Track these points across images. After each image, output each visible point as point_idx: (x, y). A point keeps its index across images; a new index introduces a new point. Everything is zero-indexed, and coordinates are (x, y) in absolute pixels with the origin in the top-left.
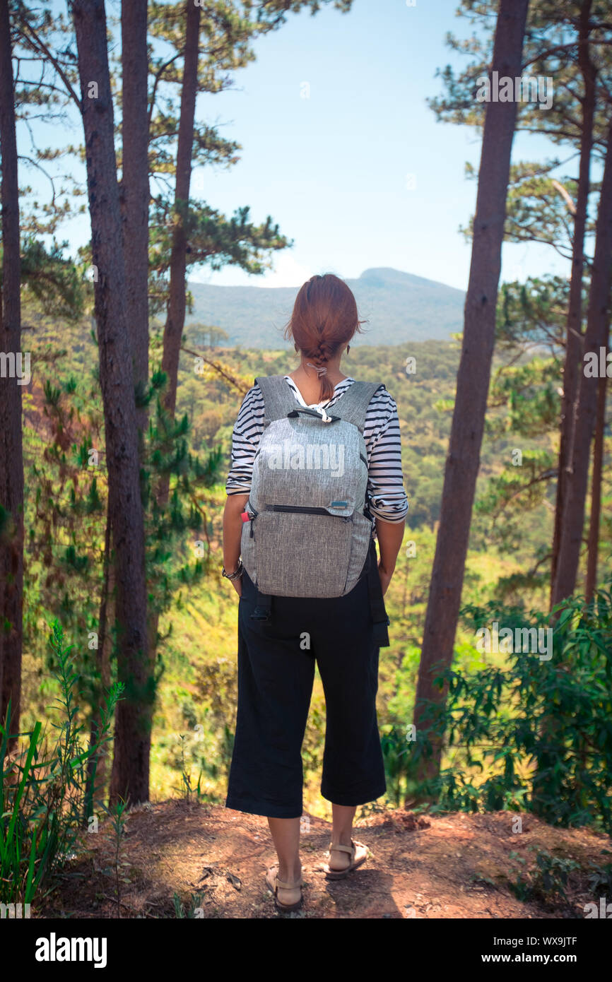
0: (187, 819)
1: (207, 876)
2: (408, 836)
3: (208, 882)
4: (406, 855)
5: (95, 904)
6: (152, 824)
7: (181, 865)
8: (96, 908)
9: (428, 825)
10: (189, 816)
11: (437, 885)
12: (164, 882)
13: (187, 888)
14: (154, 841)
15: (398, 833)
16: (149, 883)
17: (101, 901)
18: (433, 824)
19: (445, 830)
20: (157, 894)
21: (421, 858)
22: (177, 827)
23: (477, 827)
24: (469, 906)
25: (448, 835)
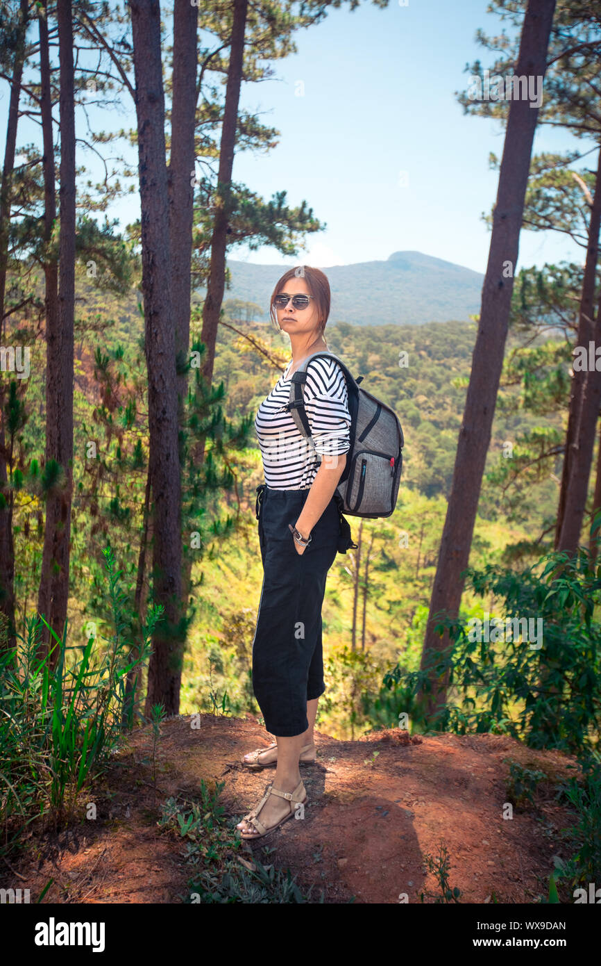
0: (213, 727)
1: (229, 771)
2: (402, 749)
3: (229, 776)
4: (397, 764)
5: (135, 788)
6: (184, 729)
7: (207, 761)
8: (136, 792)
9: (420, 742)
10: (215, 725)
11: (423, 787)
12: (192, 774)
13: (211, 780)
14: (185, 742)
15: (394, 746)
16: (180, 774)
17: (140, 786)
18: (424, 741)
19: (435, 746)
20: (187, 783)
21: (412, 766)
22: (205, 733)
23: (462, 745)
24: (450, 804)
25: (436, 750)
